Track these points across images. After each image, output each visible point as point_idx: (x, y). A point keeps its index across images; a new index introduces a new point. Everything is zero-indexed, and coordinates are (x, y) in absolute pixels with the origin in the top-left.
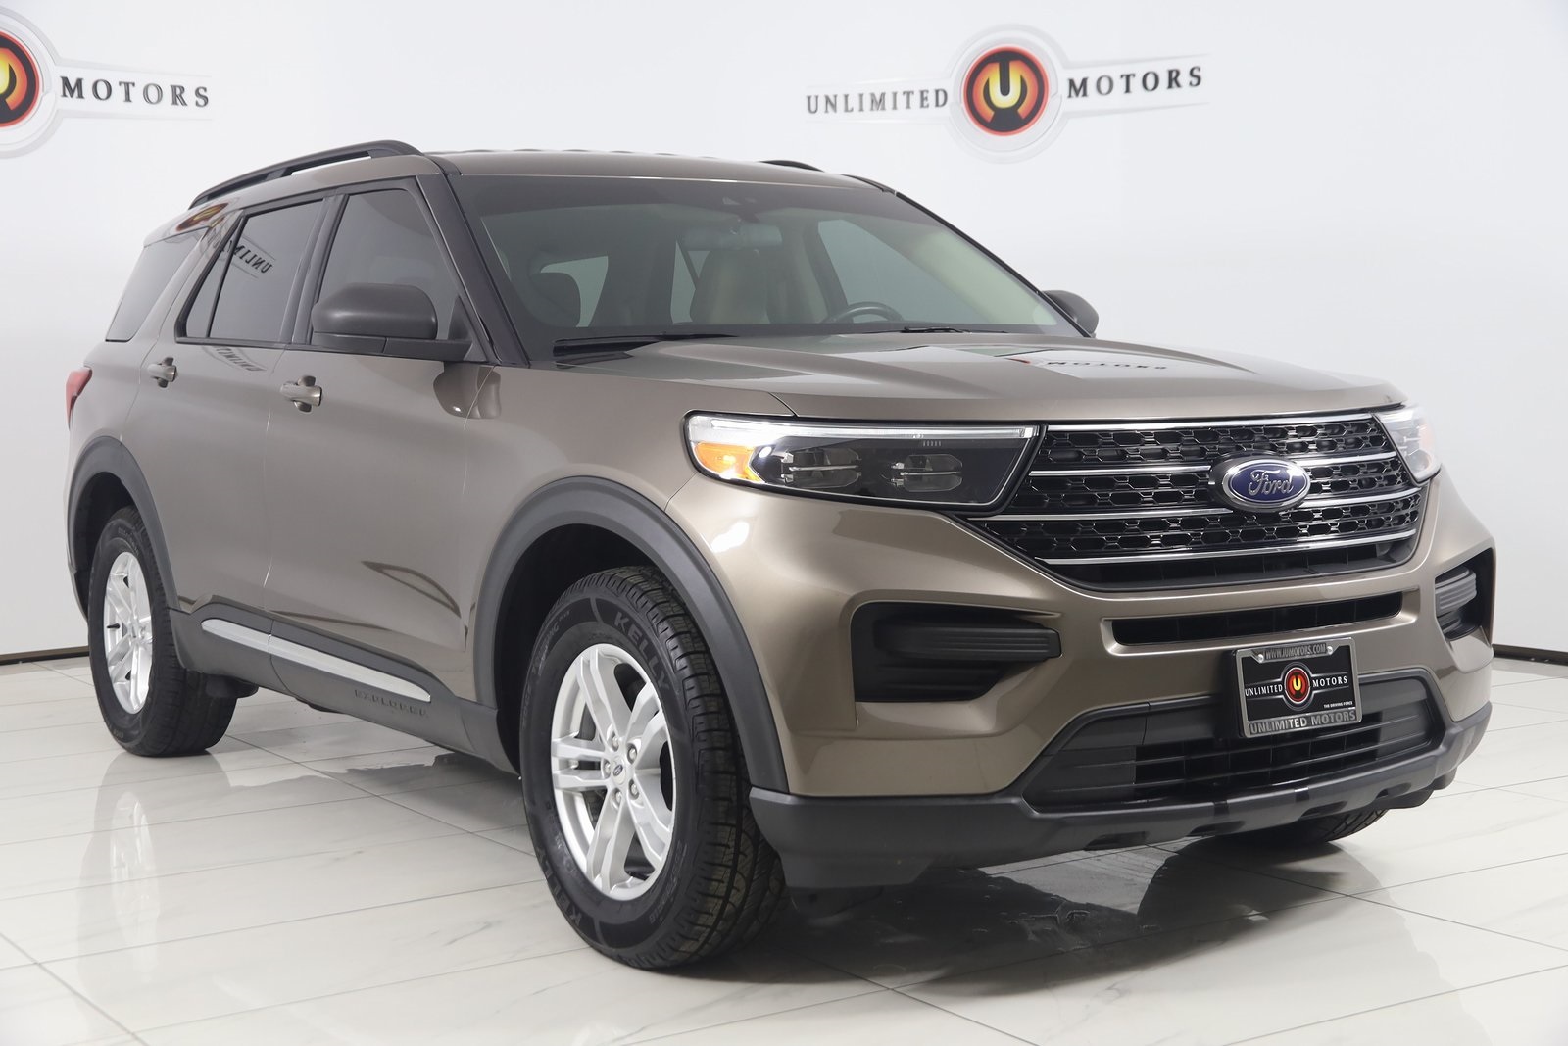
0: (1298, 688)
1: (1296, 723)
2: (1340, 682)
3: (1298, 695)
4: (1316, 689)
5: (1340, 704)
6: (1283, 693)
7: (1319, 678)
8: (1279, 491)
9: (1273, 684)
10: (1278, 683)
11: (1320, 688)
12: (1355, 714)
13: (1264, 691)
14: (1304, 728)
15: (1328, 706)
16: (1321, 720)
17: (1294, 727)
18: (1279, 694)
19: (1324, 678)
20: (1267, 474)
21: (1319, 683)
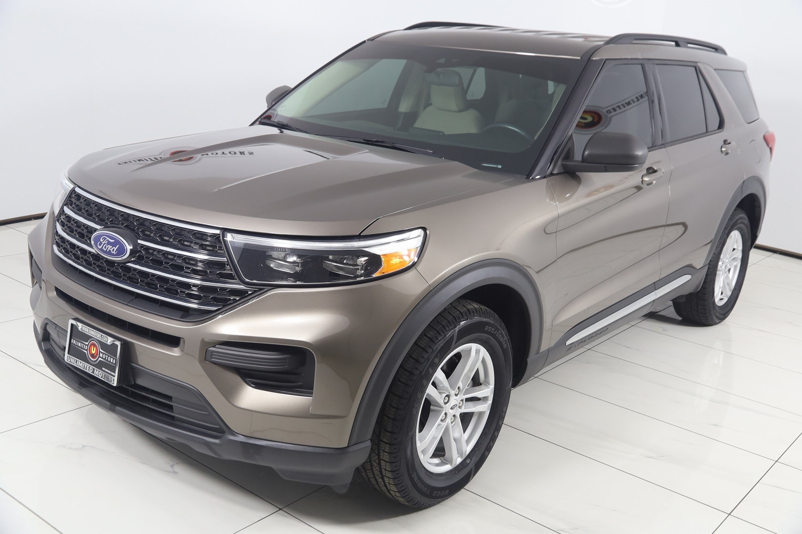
0: (93, 352)
1: (88, 368)
2: (112, 361)
3: (93, 356)
4: (101, 357)
5: (109, 372)
6: (87, 350)
7: (103, 354)
8: (110, 251)
9: (84, 344)
10: (86, 345)
11: (102, 358)
12: (114, 380)
13: (79, 345)
14: (90, 372)
15: (104, 369)
16: (98, 374)
17: (86, 369)
18: (85, 349)
19: (106, 355)
20: (108, 240)
21: (103, 356)
